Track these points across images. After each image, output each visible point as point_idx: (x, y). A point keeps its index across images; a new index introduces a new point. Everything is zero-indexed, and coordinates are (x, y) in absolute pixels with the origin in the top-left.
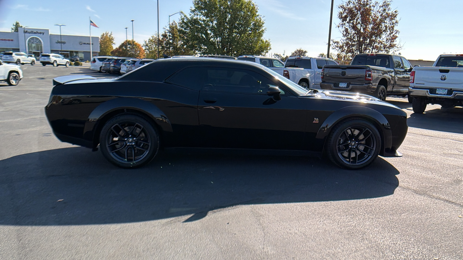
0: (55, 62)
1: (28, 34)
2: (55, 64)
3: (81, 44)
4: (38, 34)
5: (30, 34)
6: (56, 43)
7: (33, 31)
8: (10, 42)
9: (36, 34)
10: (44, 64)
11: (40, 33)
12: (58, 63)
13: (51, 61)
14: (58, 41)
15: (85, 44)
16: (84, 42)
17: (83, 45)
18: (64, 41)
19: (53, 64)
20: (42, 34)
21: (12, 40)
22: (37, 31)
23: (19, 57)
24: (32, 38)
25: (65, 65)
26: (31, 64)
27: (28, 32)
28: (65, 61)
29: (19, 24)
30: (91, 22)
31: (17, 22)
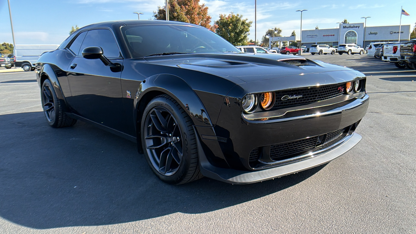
0: (350, 51)
1: (346, 28)
2: (350, 53)
3: (392, 33)
4: (354, 28)
5: (348, 29)
6: (369, 34)
7: (350, 26)
8: (332, 36)
9: (353, 28)
10: (341, 53)
11: (356, 27)
12: (353, 52)
13: (346, 50)
14: (371, 32)
15: (395, 33)
16: (395, 32)
17: (393, 34)
18: (376, 32)
19: (347, 53)
20: (358, 27)
21: (334, 35)
22: (354, 26)
23: (321, 48)
24: (349, 32)
25: (360, 53)
26: (332, 53)
27: (347, 27)
28: (360, 49)
29: (346, 21)
30: (403, 11)
31: (345, 20)
